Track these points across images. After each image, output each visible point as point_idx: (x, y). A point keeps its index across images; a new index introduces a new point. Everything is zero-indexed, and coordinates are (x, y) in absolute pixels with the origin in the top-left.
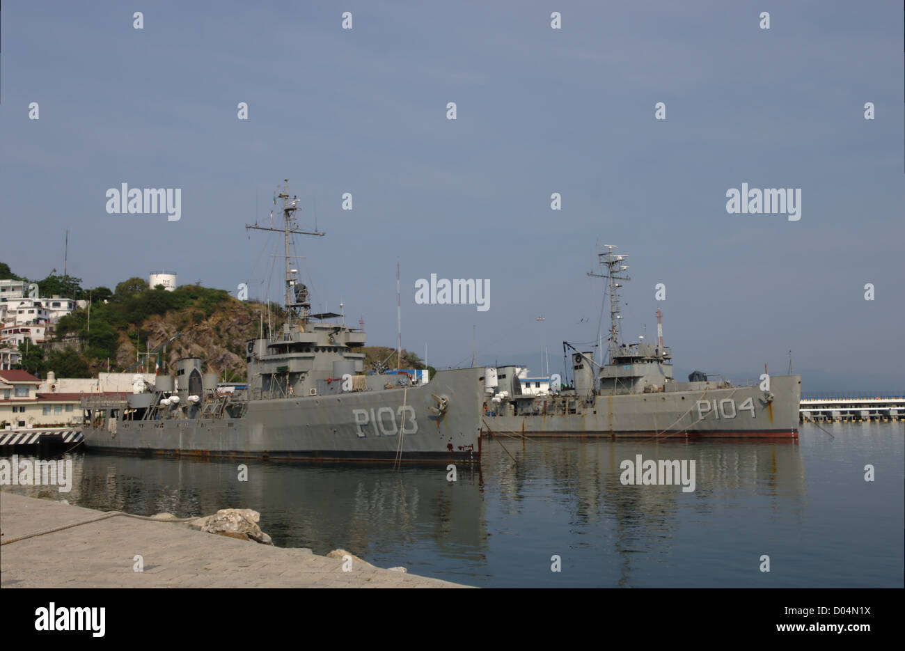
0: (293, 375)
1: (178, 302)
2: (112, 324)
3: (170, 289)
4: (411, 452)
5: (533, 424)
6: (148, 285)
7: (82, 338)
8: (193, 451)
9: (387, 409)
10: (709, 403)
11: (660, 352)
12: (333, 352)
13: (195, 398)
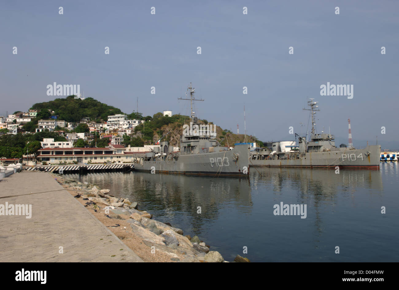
0: (192, 147)
1: (173, 121)
2: (152, 128)
3: (170, 116)
4: (228, 172)
5: (284, 163)
6: (163, 115)
7: (142, 133)
8: (164, 171)
9: (220, 158)
10: (346, 156)
11: (329, 137)
12: (205, 139)
13: (165, 154)
